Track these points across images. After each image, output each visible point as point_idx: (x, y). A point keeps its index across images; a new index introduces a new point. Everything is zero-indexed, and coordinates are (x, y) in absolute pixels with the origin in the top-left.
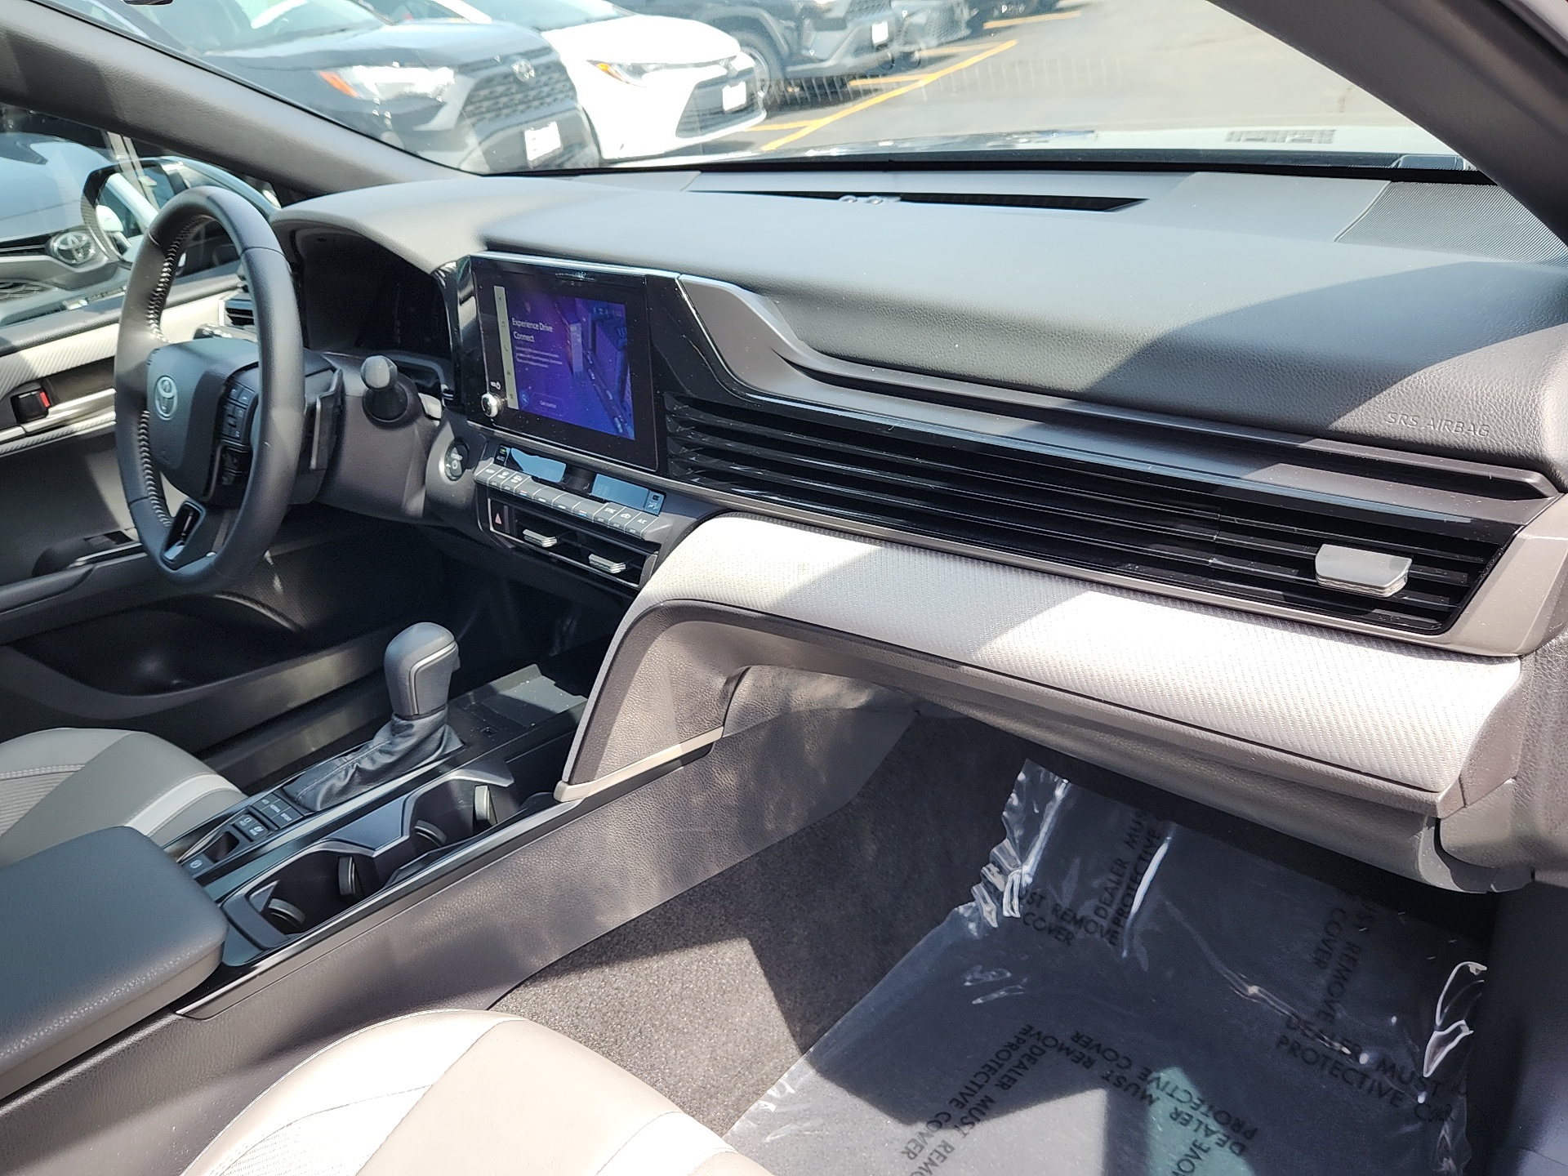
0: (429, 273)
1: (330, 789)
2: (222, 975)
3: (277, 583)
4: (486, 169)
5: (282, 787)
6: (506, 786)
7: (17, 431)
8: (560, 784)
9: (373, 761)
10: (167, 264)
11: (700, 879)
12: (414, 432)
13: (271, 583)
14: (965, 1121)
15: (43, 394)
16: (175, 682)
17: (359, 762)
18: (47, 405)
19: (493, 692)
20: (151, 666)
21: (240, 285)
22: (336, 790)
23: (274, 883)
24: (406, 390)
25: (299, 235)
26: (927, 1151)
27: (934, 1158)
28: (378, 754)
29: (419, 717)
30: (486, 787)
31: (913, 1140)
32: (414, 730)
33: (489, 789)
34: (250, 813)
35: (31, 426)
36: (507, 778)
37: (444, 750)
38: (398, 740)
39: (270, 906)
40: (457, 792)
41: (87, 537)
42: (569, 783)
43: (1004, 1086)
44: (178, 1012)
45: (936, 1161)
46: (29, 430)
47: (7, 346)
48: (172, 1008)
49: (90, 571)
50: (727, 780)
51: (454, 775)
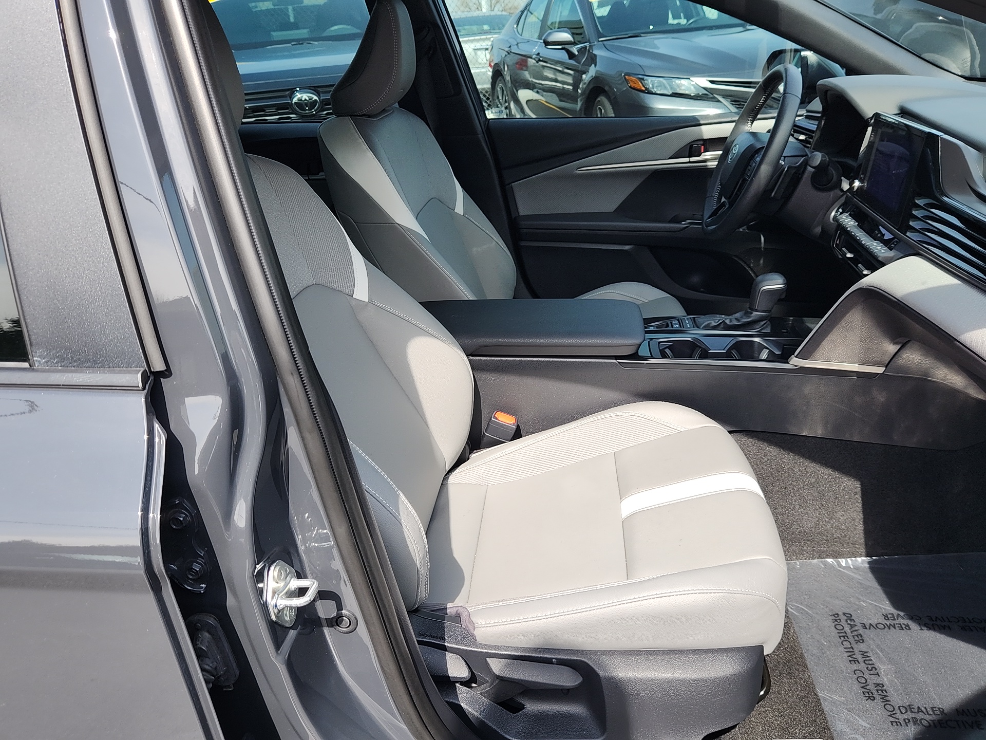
0: (866, 119)
1: (710, 323)
2: (635, 356)
3: (762, 261)
4: (968, 74)
5: (694, 318)
6: (777, 353)
7: (687, 160)
8: (793, 356)
9: (731, 321)
10: (764, 97)
11: (847, 437)
12: (830, 195)
13: (760, 260)
14: (926, 625)
15: (703, 147)
16: (702, 290)
17: (726, 319)
18: (702, 151)
19: (803, 322)
20: (695, 279)
21: (805, 114)
22: (711, 325)
23: (671, 344)
24: (834, 175)
25: (829, 93)
26: (897, 622)
27: (896, 626)
28: (734, 319)
29: (757, 311)
30: (768, 350)
31: (892, 614)
32: (752, 315)
33: (769, 352)
34: (678, 320)
35: (693, 159)
36: (779, 351)
37: (762, 329)
38: (745, 317)
39: (665, 350)
40: (756, 346)
41: (694, 213)
42: (796, 357)
43: (963, 628)
44: (618, 361)
45: (896, 627)
46: (691, 161)
47: (698, 123)
48: (616, 357)
49: (687, 227)
50: (880, 397)
51: (757, 339)
